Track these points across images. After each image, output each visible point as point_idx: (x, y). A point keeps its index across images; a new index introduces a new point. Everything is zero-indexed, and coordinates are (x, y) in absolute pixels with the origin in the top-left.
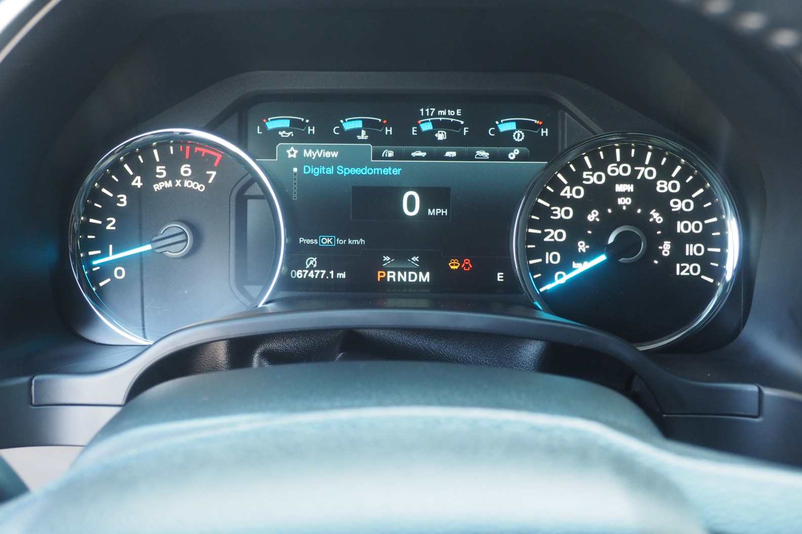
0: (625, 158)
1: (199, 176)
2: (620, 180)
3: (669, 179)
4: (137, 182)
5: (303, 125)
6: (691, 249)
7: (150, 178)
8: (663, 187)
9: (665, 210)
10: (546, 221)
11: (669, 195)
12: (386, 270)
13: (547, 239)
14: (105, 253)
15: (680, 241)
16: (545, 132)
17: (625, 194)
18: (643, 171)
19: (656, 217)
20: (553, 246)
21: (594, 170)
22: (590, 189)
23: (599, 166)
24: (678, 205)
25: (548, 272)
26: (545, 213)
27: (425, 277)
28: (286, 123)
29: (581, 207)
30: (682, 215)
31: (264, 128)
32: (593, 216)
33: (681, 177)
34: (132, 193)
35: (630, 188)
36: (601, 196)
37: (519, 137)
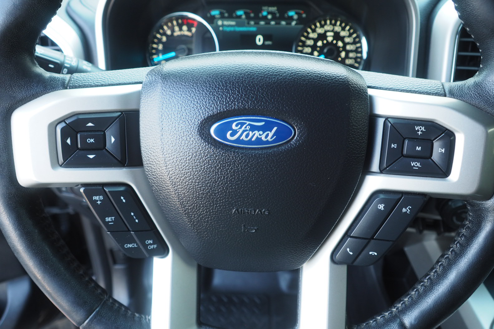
1: (189, 30)
2: (329, 31)
3: (345, 31)
4: (169, 32)
5: (224, 13)
6: (351, 55)
7: (173, 31)
8: (343, 34)
9: (343, 42)
10: (304, 45)
11: (344, 37)
13: (304, 51)
14: (159, 57)
15: (347, 52)
16: (304, 15)
17: (330, 36)
18: (336, 28)
19: (340, 44)
21: (320, 27)
22: (319, 35)
23: (322, 26)
24: (347, 40)
26: (304, 43)
28: (218, 13)
29: (316, 41)
30: (348, 43)
31: (210, 14)
32: (320, 43)
33: (349, 30)
34: (167, 36)
35: (332, 34)
36: (323, 37)
37: (295, 17)
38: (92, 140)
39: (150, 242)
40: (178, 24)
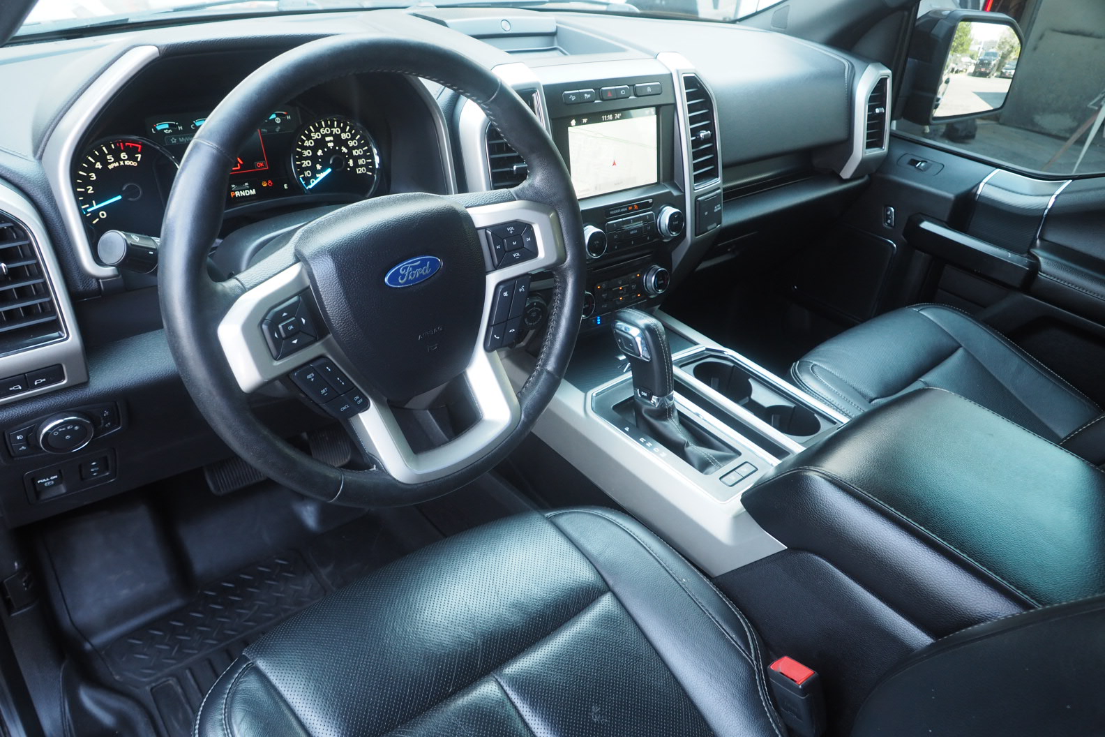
1: (132, 158)
2: (327, 135)
3: (345, 132)
4: (98, 165)
5: (176, 126)
7: (105, 163)
8: (344, 136)
9: (347, 146)
11: (347, 140)
12: (234, 191)
15: (356, 159)
16: (289, 117)
20: (307, 168)
22: (316, 141)
24: (351, 144)
25: (307, 180)
26: (301, 154)
27: (253, 192)
28: (167, 126)
29: (314, 149)
30: (354, 148)
32: (320, 153)
34: (96, 171)
35: (331, 138)
36: (321, 143)
37: (278, 120)
40: (111, 152)
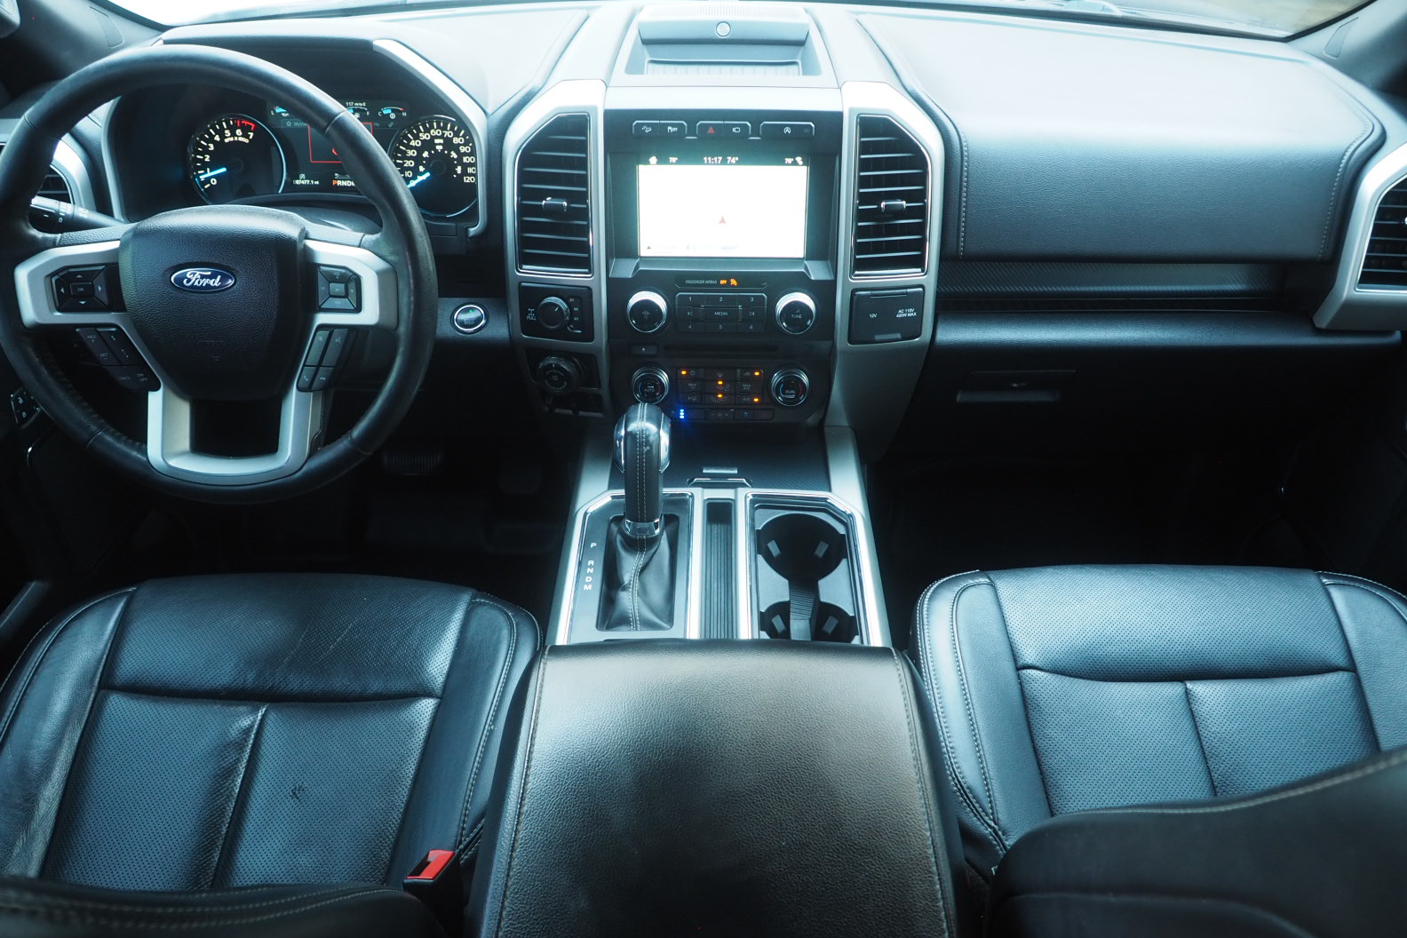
0: (439, 127)
1: (245, 135)
2: (437, 137)
3: (459, 137)
4: (217, 138)
6: (470, 170)
7: (223, 137)
8: (456, 141)
9: (458, 152)
10: (405, 157)
11: (459, 145)
12: (337, 180)
13: (405, 165)
14: (206, 172)
15: (465, 166)
16: (404, 114)
17: (440, 144)
18: (447, 133)
19: (454, 155)
20: (409, 168)
21: (425, 133)
22: (423, 142)
23: (427, 131)
24: (463, 149)
26: (404, 153)
29: (420, 150)
30: (465, 154)
31: (274, 112)
32: (426, 154)
33: (464, 136)
34: (215, 143)
35: (441, 141)
36: (429, 145)
37: (393, 116)
38: (82, 289)
39: (141, 375)
40: (229, 127)
